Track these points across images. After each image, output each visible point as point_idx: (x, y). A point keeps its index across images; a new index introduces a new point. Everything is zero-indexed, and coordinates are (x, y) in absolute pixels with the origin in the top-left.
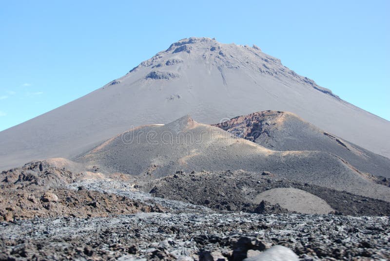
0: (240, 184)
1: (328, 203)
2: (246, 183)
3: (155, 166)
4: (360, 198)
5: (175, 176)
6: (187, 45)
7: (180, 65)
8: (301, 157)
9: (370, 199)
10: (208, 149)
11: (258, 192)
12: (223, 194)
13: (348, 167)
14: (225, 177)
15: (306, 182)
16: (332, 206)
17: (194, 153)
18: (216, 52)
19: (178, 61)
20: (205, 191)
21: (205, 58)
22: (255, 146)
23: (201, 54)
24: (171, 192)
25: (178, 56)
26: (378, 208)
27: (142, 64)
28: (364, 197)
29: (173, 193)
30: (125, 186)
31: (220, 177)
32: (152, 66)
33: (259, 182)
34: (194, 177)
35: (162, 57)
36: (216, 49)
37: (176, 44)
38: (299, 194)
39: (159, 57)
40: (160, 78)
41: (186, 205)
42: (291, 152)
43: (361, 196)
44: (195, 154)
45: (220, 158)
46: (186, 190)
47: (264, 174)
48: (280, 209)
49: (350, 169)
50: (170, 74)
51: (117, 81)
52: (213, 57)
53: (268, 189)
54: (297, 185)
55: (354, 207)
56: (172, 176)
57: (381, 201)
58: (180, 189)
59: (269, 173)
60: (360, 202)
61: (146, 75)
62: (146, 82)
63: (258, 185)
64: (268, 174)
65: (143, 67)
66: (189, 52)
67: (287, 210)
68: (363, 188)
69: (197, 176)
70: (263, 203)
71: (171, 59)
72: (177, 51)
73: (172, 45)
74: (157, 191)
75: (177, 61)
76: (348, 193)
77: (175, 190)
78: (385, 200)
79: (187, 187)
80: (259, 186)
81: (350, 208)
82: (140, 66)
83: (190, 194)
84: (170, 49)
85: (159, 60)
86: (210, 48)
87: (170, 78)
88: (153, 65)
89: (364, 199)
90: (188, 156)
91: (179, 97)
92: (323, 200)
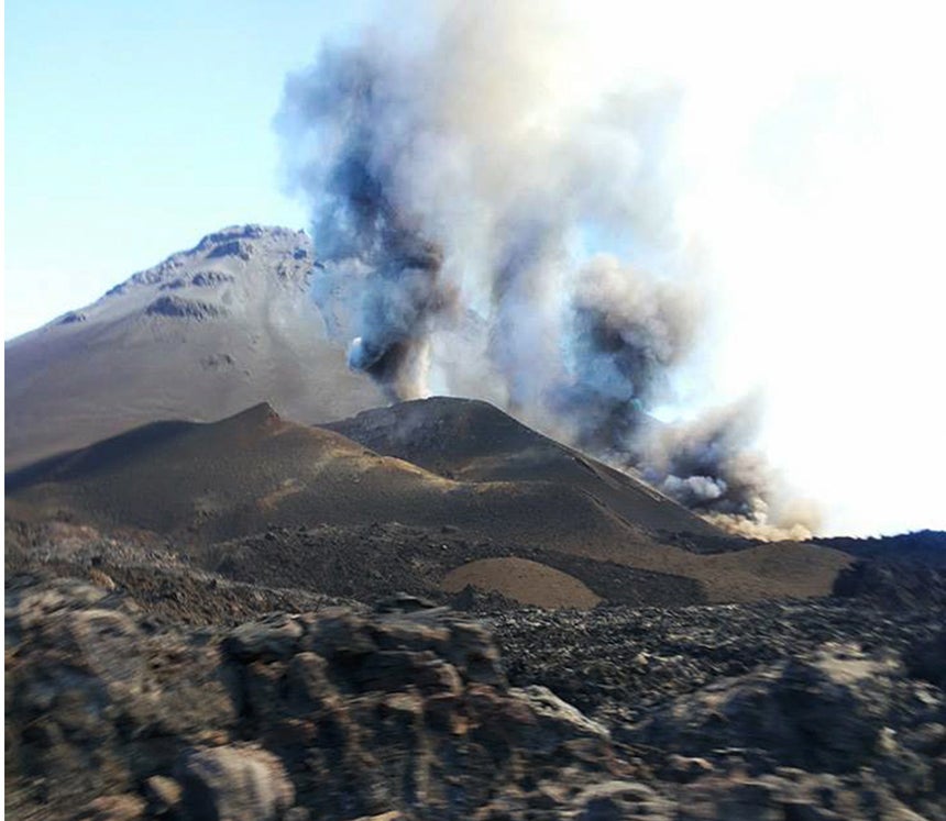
0: (406, 552)
1: (588, 585)
2: (419, 552)
3: (205, 514)
4: (641, 574)
5: (269, 537)
6: (240, 240)
7: (226, 285)
8: (515, 494)
9: (658, 574)
10: (317, 480)
11: (449, 569)
12: (378, 575)
13: (608, 512)
14: (372, 538)
15: (535, 545)
16: (595, 592)
17: (289, 487)
18: (308, 261)
19: (221, 277)
20: (340, 568)
21: (284, 274)
22: (419, 472)
23: (274, 263)
24: (266, 571)
25: (220, 266)
26: (677, 590)
27: (134, 277)
28: (648, 572)
29: (272, 573)
30: (158, 557)
31: (362, 538)
32: (159, 285)
33: (445, 547)
34: (307, 540)
35: (181, 264)
36: (308, 255)
37: (215, 237)
38: (531, 570)
39: (176, 265)
40: (182, 314)
41: (318, 598)
42: (494, 483)
43: (642, 570)
44: (293, 490)
45: (346, 497)
46: (297, 566)
47: (445, 531)
48: (503, 601)
49: (612, 516)
50: (205, 307)
51: (79, 315)
52: (300, 273)
53: (468, 562)
54: (521, 553)
55: (635, 591)
56: (261, 536)
57: (679, 577)
58: (284, 563)
59: (456, 528)
60: (643, 582)
61: (148, 304)
62: (149, 320)
63: (443, 553)
64: (454, 531)
65: (139, 285)
66: (245, 258)
67: (516, 602)
68: (641, 555)
69: (313, 537)
70: (469, 590)
71: (205, 270)
72: (218, 253)
73: (205, 239)
74: (235, 568)
75: (218, 277)
76: (618, 565)
77: (274, 567)
78: (685, 575)
79: (298, 560)
80: (445, 556)
81: (627, 594)
82: (131, 283)
83: (307, 575)
84: (201, 246)
85: (178, 271)
86: (293, 251)
87: (205, 315)
88: (164, 282)
89: (649, 575)
90: (276, 494)
91: (229, 360)
92: (577, 580)
